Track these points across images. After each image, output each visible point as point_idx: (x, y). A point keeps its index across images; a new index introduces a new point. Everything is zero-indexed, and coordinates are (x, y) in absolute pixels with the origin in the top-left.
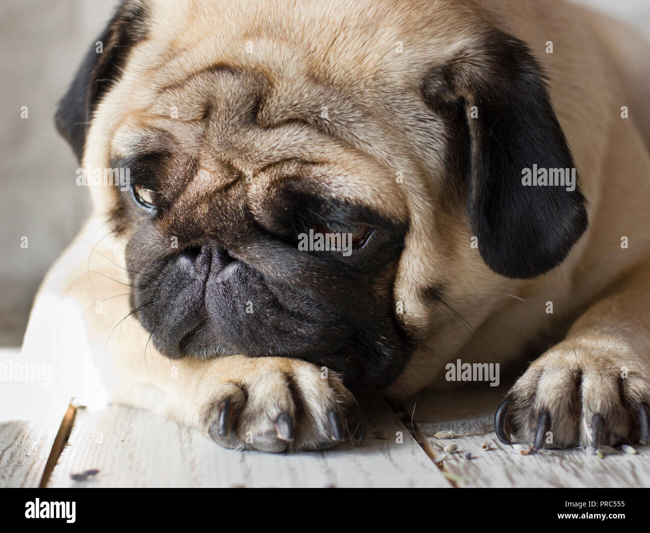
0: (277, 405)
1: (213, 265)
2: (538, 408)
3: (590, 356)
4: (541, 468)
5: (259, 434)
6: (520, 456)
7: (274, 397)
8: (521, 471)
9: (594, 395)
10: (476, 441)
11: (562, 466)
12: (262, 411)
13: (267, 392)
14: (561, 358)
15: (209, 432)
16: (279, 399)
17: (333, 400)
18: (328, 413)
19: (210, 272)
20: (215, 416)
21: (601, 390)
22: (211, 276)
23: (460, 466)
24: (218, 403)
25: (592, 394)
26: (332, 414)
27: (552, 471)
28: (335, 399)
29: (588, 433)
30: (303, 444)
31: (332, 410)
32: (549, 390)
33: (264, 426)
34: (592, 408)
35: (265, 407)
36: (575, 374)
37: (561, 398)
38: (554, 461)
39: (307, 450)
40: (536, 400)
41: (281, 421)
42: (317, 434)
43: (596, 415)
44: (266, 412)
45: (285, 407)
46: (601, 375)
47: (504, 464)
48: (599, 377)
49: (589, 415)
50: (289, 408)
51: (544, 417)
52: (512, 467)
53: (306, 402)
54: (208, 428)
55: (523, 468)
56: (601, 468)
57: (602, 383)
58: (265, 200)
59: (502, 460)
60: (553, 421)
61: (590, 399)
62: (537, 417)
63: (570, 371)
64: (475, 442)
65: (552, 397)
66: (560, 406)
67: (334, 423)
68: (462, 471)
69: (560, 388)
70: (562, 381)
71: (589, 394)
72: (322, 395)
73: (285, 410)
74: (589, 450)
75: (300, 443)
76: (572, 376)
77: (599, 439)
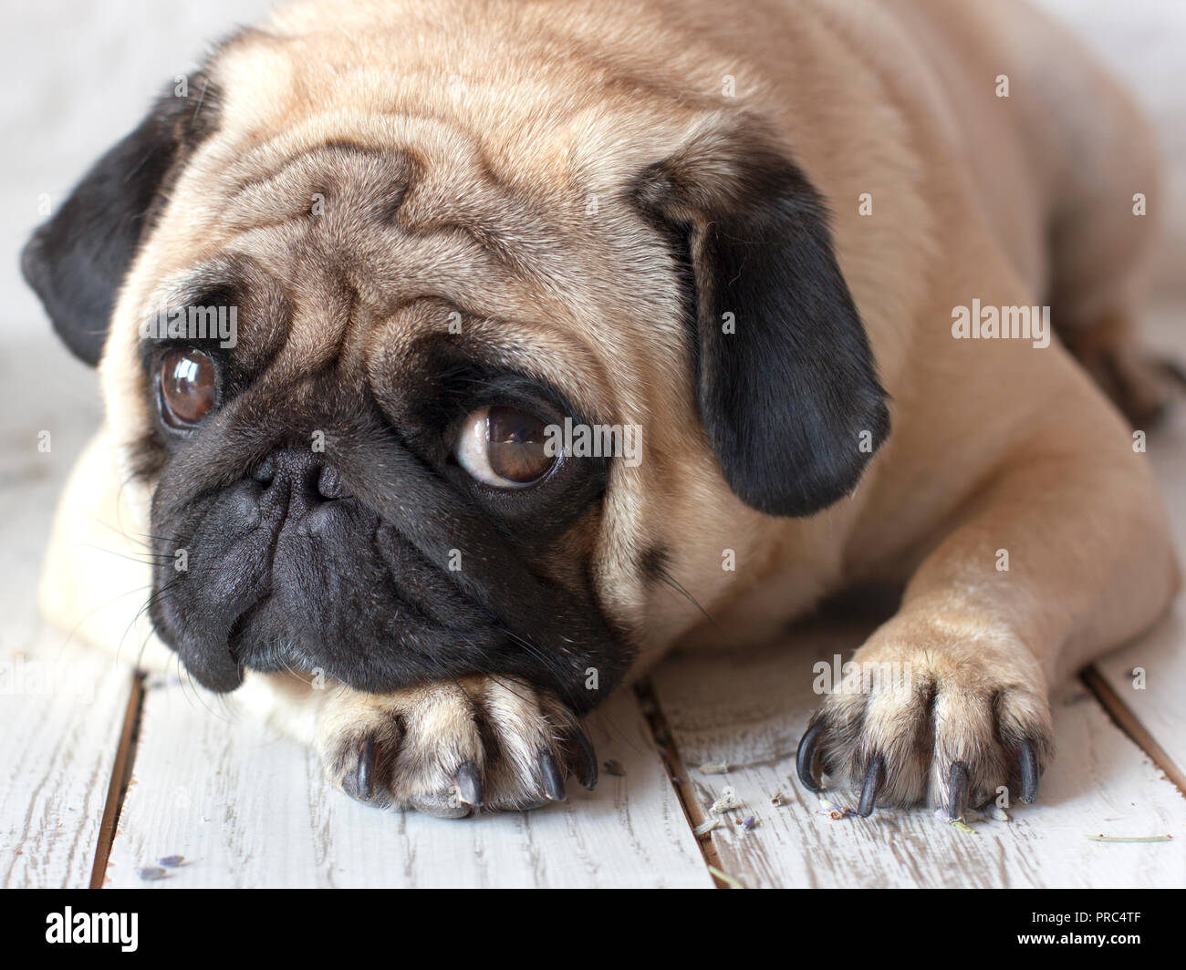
0: (456, 750)
1: (291, 507)
2: (866, 749)
3: (949, 658)
5: (427, 793)
6: (829, 821)
7: (452, 735)
9: (954, 730)
10: (762, 781)
11: (892, 846)
12: (432, 759)
13: (440, 726)
15: (344, 784)
16: (459, 739)
17: (548, 736)
18: (539, 758)
19: (286, 517)
20: (352, 762)
21: (965, 722)
22: (288, 524)
23: (737, 845)
24: (356, 743)
25: (951, 728)
26: (545, 758)
28: (550, 734)
29: (941, 788)
30: (497, 802)
31: (547, 752)
32: (886, 719)
33: (436, 782)
34: (950, 751)
35: (437, 752)
36: (925, 692)
37: (902, 735)
38: (882, 838)
39: (503, 811)
40: (864, 734)
41: (462, 776)
42: (522, 787)
43: (958, 764)
44: (439, 760)
45: (469, 753)
46: (966, 694)
47: (805, 842)
48: (963, 699)
49: (945, 763)
50: (475, 755)
51: (876, 766)
52: (816, 850)
53: (502, 739)
54: (340, 780)
57: (967, 709)
58: (399, 372)
59: (802, 830)
60: (889, 772)
61: (948, 738)
62: (864, 763)
63: (917, 686)
64: (760, 784)
65: (888, 732)
66: (900, 748)
67: (549, 774)
68: (738, 854)
69: (902, 717)
70: (904, 706)
71: (947, 726)
72: (530, 728)
73: (469, 759)
74: (940, 816)
75: (492, 800)
76: (921, 695)
77: (960, 803)
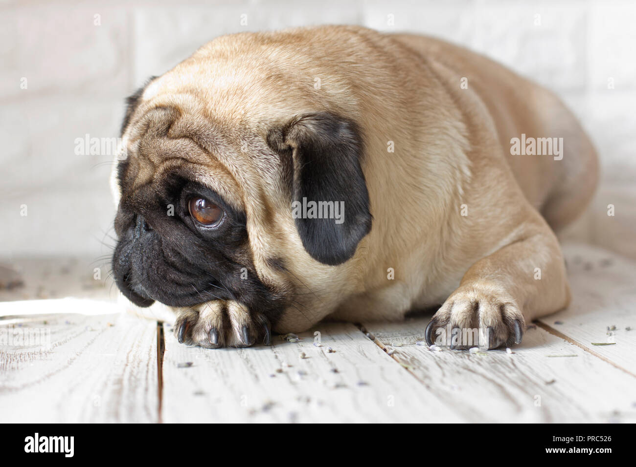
0: (210, 323)
2: (452, 325)
3: (483, 294)
4: (457, 361)
5: (201, 340)
7: (210, 318)
8: (445, 363)
9: (487, 315)
11: (470, 360)
12: (202, 327)
13: (207, 315)
14: (464, 296)
16: (212, 320)
17: (247, 320)
18: (242, 329)
21: (491, 313)
23: (409, 360)
25: (486, 315)
26: (244, 329)
27: (464, 362)
31: (245, 326)
32: (458, 314)
33: (203, 336)
34: (486, 323)
35: (204, 324)
36: (474, 304)
37: (466, 319)
38: (464, 357)
40: (451, 320)
43: (489, 327)
44: (204, 327)
45: (215, 325)
46: (491, 304)
47: (435, 359)
49: (484, 327)
50: (217, 325)
52: (439, 361)
55: (446, 361)
56: (493, 361)
57: (491, 309)
59: (433, 357)
61: (485, 318)
63: (471, 302)
65: (460, 318)
66: (465, 323)
68: (410, 362)
69: (465, 312)
70: (466, 309)
71: (484, 315)
72: (240, 317)
73: (215, 327)
76: (472, 306)
77: (491, 341)
